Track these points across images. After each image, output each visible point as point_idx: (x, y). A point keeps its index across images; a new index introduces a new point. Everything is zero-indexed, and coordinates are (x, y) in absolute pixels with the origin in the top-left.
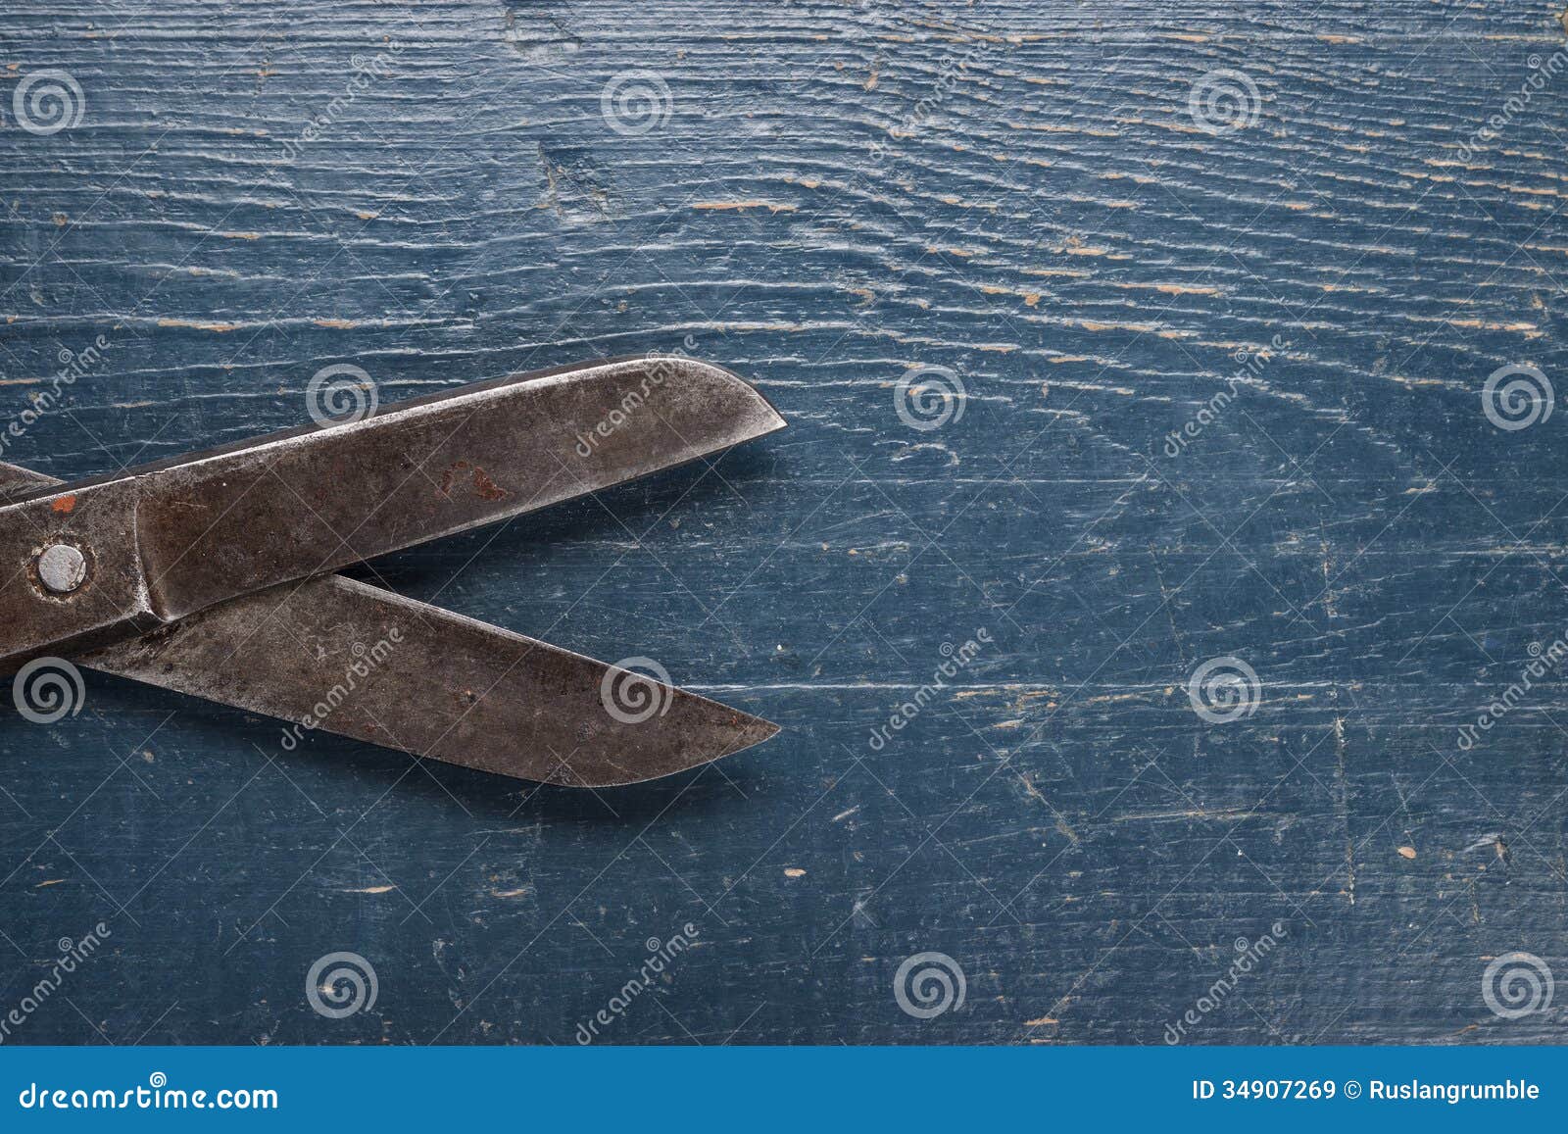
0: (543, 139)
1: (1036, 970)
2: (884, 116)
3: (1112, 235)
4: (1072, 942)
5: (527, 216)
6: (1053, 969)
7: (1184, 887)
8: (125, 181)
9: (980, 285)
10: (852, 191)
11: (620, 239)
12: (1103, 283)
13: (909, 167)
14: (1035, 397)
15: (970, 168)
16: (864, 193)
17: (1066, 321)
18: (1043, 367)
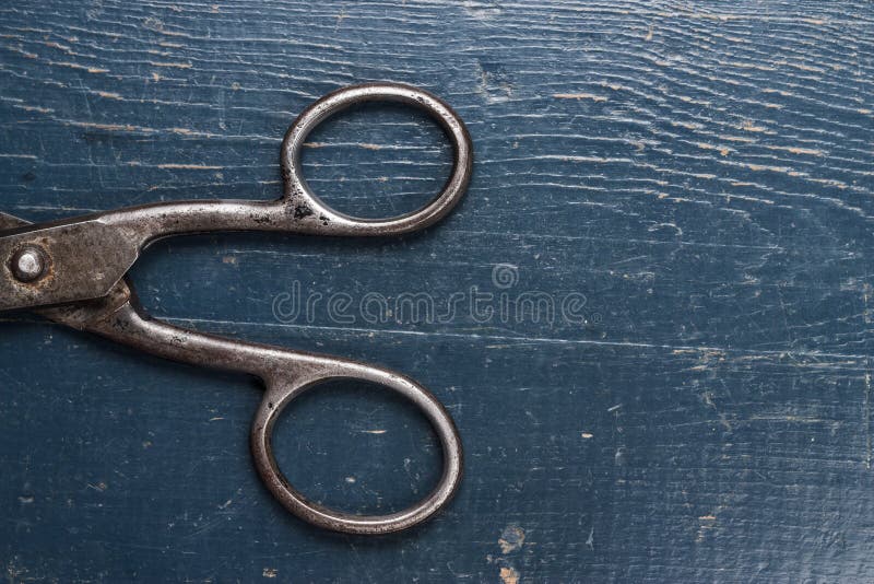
0: (480, 57)
1: (706, 492)
2: (654, 54)
3: (768, 121)
4: (725, 479)
5: (469, 96)
6: (714, 492)
7: (783, 455)
8: (269, 68)
9: (698, 144)
10: (636, 92)
11: (517, 111)
12: (761, 146)
13: (666, 81)
14: (723, 202)
15: (697, 83)
16: (642, 94)
17: (741, 164)
18: (729, 188)
